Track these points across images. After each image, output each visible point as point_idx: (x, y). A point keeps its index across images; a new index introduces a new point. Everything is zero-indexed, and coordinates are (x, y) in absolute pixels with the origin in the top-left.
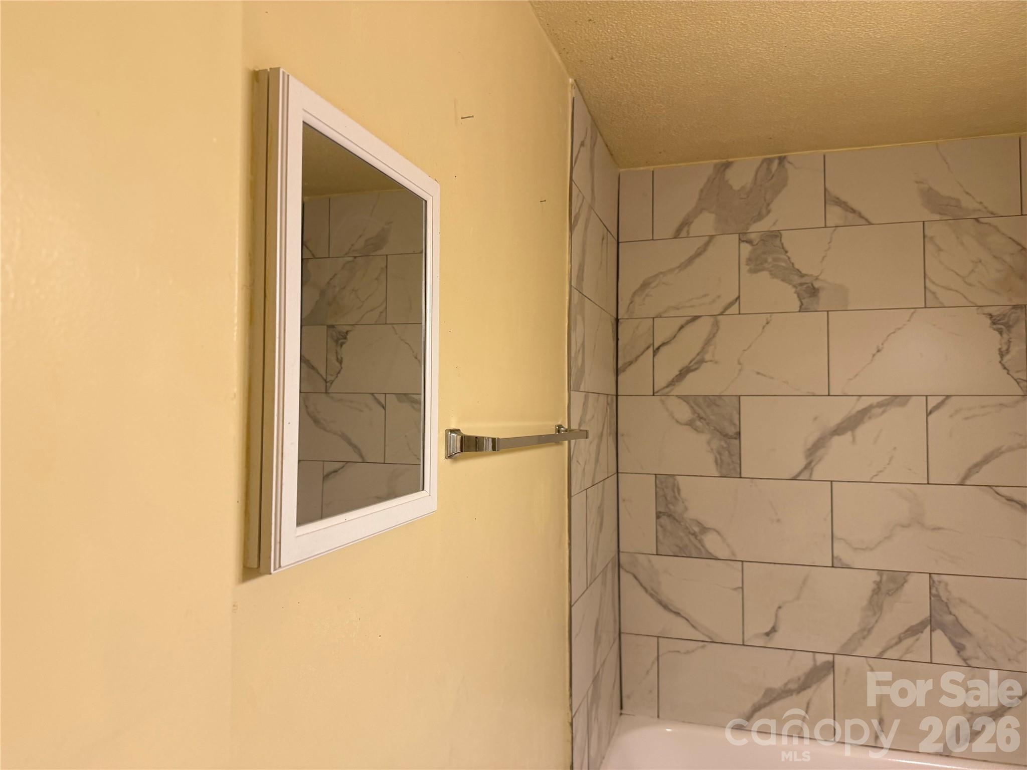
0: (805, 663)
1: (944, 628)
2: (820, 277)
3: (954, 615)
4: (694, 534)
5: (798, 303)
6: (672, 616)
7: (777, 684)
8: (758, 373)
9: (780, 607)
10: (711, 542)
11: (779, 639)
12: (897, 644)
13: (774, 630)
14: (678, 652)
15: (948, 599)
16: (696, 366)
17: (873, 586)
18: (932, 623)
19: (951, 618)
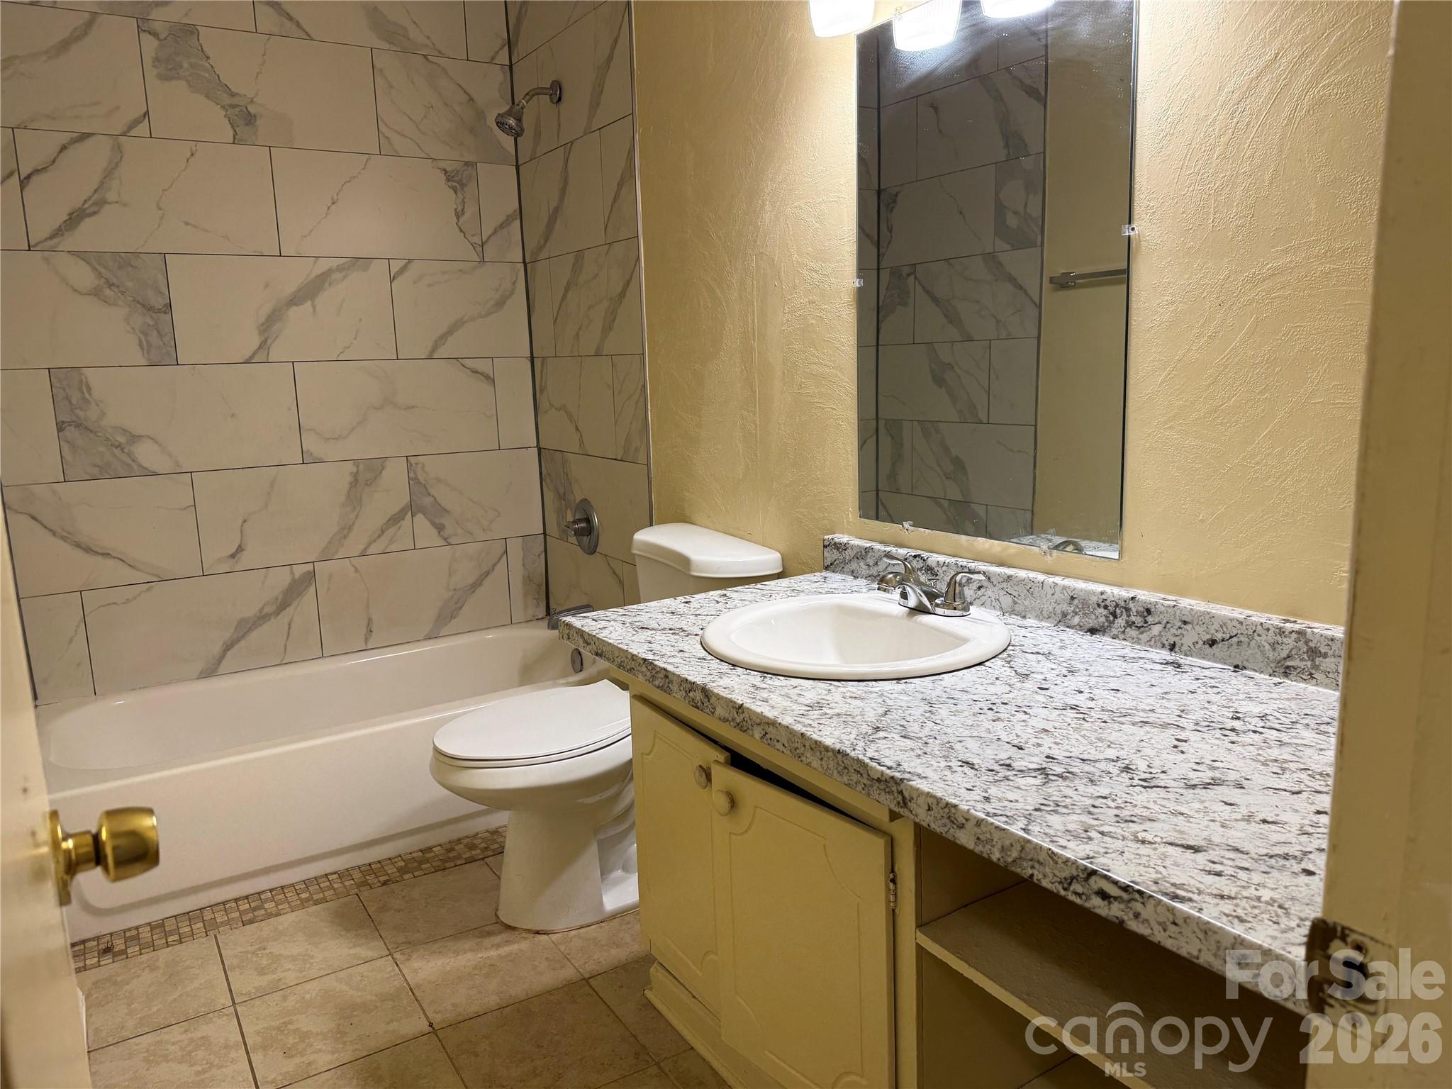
0: (281, 579)
1: (422, 510)
2: (255, 99)
3: (433, 496)
4: (119, 446)
5: (231, 133)
6: (99, 558)
7: (250, 612)
8: (187, 224)
9: (245, 521)
10: (146, 454)
11: (246, 560)
12: (379, 536)
13: (240, 549)
14: (114, 603)
15: (426, 481)
16: (94, 209)
17: (349, 479)
18: (413, 508)
19: (431, 499)
